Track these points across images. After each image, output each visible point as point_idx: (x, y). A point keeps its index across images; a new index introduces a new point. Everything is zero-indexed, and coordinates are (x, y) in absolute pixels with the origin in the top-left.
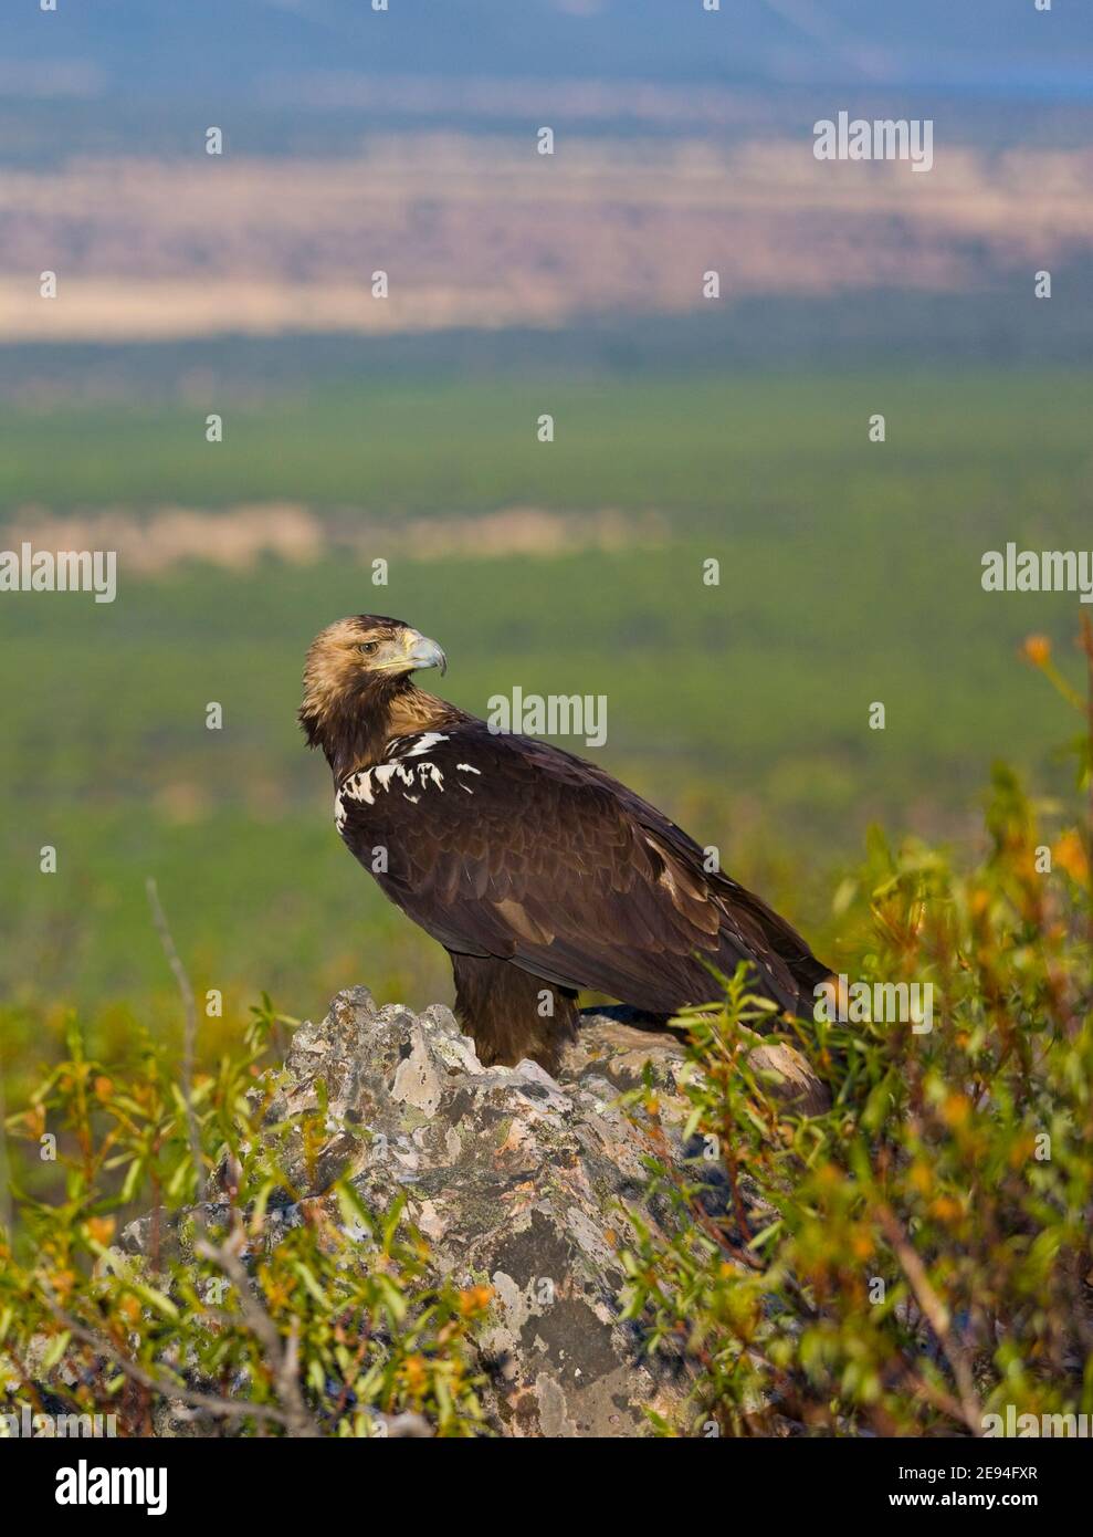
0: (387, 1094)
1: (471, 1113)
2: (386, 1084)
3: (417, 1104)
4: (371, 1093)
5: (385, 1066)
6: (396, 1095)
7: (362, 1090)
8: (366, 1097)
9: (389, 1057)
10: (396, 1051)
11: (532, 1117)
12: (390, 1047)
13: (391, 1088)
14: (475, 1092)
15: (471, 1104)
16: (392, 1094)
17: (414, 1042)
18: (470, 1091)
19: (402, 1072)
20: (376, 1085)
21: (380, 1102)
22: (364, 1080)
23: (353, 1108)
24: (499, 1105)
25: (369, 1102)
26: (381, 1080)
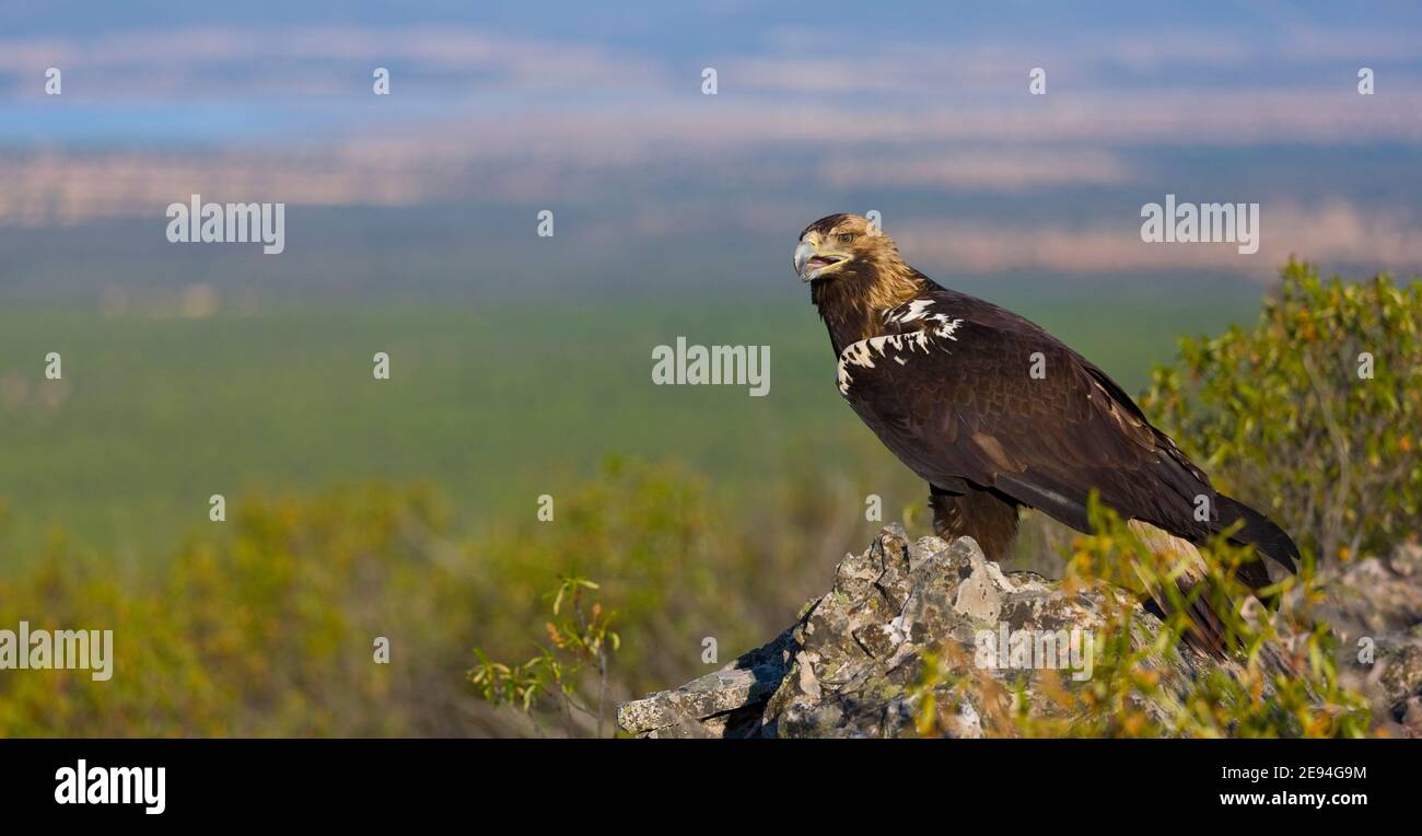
0: (950, 609)
1: (1032, 621)
2: (949, 600)
3: (980, 617)
4: (937, 608)
5: (947, 586)
6: (959, 609)
7: (926, 606)
8: (931, 611)
9: (949, 578)
10: (955, 573)
11: (1087, 623)
12: (950, 570)
13: (954, 602)
14: (1033, 604)
15: (1031, 614)
16: (956, 608)
17: (973, 564)
18: (1028, 604)
19: (963, 590)
20: (940, 601)
21: (944, 615)
22: (929, 597)
23: (919, 621)
24: (1056, 613)
25: (933, 616)
26: (944, 597)
